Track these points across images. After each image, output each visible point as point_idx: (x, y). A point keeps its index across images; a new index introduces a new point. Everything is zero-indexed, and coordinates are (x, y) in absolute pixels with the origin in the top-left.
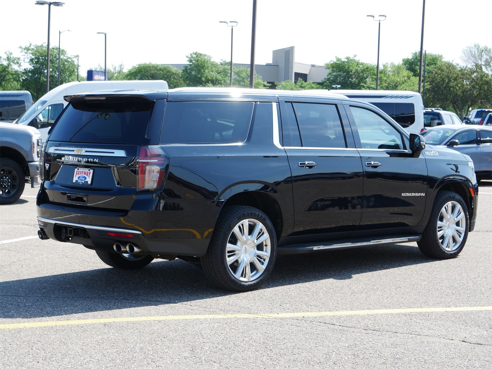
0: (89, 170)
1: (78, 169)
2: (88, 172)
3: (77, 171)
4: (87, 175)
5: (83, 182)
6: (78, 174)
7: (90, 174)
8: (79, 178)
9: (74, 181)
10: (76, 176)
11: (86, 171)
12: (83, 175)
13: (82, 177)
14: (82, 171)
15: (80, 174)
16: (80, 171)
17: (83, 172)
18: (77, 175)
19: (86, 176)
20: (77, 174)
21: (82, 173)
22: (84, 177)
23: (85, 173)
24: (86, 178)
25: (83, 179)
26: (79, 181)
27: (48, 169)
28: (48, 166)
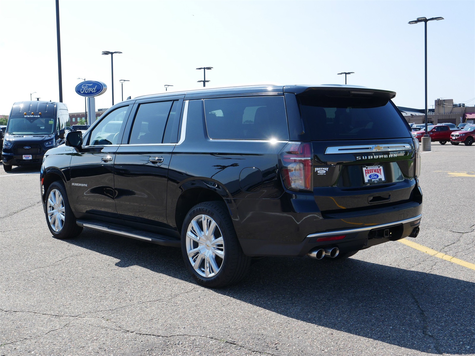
0: (379, 167)
1: (367, 168)
2: (378, 169)
3: (366, 170)
4: (378, 172)
5: (378, 179)
6: (368, 173)
7: (380, 170)
8: (370, 176)
9: (366, 181)
10: (366, 176)
11: (375, 169)
12: (374, 173)
13: (374, 176)
14: (371, 169)
15: (371, 173)
16: (369, 169)
17: (373, 170)
18: (367, 174)
19: (378, 174)
20: (366, 173)
21: (371, 171)
22: (376, 175)
23: (375, 171)
24: (378, 176)
25: (376, 177)
26: (373, 180)
27: (324, 174)
28: (325, 170)
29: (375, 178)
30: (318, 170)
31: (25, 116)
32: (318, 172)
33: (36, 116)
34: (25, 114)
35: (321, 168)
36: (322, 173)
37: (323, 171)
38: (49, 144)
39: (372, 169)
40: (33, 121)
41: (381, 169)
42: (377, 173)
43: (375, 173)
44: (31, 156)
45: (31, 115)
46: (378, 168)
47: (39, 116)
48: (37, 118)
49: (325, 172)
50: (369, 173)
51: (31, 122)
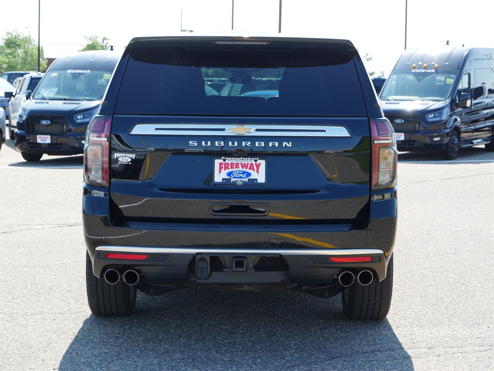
0: (256, 161)
1: (224, 160)
2: (252, 164)
3: (221, 164)
4: (252, 168)
5: (246, 180)
6: (226, 168)
7: (258, 166)
8: (230, 174)
9: (217, 180)
10: (220, 172)
11: (246, 162)
12: (240, 169)
13: (240, 173)
14: (235, 162)
15: (232, 168)
16: (229, 162)
17: (240, 165)
18: (223, 170)
20: (221, 168)
21: (235, 165)
22: (244, 172)
23: (244, 166)
24: (248, 175)
25: (243, 176)
26: (234, 180)
27: (128, 162)
28: (131, 158)
29: (241, 177)
30: (119, 157)
31: (413, 71)
32: (120, 159)
33: (429, 71)
34: (414, 68)
35: (124, 155)
36: (126, 161)
37: (127, 158)
38: (435, 117)
39: (237, 162)
40: (421, 79)
41: (260, 164)
42: (250, 169)
43: (244, 170)
44: (403, 134)
45: (423, 69)
46: (253, 162)
47: (433, 71)
48: (431, 73)
49: (130, 160)
50: (228, 169)
51: (419, 80)
